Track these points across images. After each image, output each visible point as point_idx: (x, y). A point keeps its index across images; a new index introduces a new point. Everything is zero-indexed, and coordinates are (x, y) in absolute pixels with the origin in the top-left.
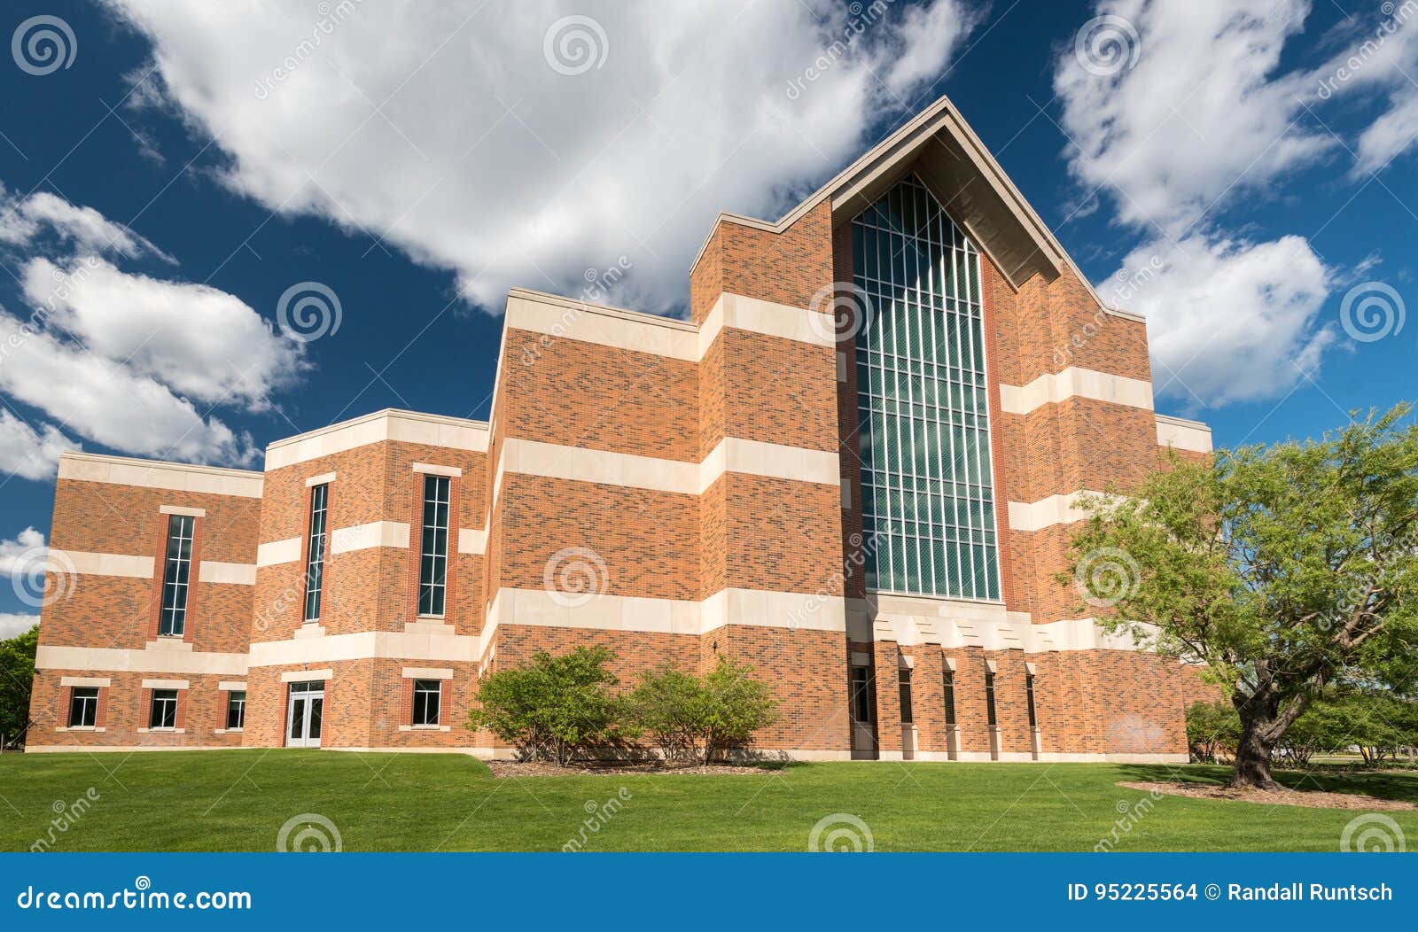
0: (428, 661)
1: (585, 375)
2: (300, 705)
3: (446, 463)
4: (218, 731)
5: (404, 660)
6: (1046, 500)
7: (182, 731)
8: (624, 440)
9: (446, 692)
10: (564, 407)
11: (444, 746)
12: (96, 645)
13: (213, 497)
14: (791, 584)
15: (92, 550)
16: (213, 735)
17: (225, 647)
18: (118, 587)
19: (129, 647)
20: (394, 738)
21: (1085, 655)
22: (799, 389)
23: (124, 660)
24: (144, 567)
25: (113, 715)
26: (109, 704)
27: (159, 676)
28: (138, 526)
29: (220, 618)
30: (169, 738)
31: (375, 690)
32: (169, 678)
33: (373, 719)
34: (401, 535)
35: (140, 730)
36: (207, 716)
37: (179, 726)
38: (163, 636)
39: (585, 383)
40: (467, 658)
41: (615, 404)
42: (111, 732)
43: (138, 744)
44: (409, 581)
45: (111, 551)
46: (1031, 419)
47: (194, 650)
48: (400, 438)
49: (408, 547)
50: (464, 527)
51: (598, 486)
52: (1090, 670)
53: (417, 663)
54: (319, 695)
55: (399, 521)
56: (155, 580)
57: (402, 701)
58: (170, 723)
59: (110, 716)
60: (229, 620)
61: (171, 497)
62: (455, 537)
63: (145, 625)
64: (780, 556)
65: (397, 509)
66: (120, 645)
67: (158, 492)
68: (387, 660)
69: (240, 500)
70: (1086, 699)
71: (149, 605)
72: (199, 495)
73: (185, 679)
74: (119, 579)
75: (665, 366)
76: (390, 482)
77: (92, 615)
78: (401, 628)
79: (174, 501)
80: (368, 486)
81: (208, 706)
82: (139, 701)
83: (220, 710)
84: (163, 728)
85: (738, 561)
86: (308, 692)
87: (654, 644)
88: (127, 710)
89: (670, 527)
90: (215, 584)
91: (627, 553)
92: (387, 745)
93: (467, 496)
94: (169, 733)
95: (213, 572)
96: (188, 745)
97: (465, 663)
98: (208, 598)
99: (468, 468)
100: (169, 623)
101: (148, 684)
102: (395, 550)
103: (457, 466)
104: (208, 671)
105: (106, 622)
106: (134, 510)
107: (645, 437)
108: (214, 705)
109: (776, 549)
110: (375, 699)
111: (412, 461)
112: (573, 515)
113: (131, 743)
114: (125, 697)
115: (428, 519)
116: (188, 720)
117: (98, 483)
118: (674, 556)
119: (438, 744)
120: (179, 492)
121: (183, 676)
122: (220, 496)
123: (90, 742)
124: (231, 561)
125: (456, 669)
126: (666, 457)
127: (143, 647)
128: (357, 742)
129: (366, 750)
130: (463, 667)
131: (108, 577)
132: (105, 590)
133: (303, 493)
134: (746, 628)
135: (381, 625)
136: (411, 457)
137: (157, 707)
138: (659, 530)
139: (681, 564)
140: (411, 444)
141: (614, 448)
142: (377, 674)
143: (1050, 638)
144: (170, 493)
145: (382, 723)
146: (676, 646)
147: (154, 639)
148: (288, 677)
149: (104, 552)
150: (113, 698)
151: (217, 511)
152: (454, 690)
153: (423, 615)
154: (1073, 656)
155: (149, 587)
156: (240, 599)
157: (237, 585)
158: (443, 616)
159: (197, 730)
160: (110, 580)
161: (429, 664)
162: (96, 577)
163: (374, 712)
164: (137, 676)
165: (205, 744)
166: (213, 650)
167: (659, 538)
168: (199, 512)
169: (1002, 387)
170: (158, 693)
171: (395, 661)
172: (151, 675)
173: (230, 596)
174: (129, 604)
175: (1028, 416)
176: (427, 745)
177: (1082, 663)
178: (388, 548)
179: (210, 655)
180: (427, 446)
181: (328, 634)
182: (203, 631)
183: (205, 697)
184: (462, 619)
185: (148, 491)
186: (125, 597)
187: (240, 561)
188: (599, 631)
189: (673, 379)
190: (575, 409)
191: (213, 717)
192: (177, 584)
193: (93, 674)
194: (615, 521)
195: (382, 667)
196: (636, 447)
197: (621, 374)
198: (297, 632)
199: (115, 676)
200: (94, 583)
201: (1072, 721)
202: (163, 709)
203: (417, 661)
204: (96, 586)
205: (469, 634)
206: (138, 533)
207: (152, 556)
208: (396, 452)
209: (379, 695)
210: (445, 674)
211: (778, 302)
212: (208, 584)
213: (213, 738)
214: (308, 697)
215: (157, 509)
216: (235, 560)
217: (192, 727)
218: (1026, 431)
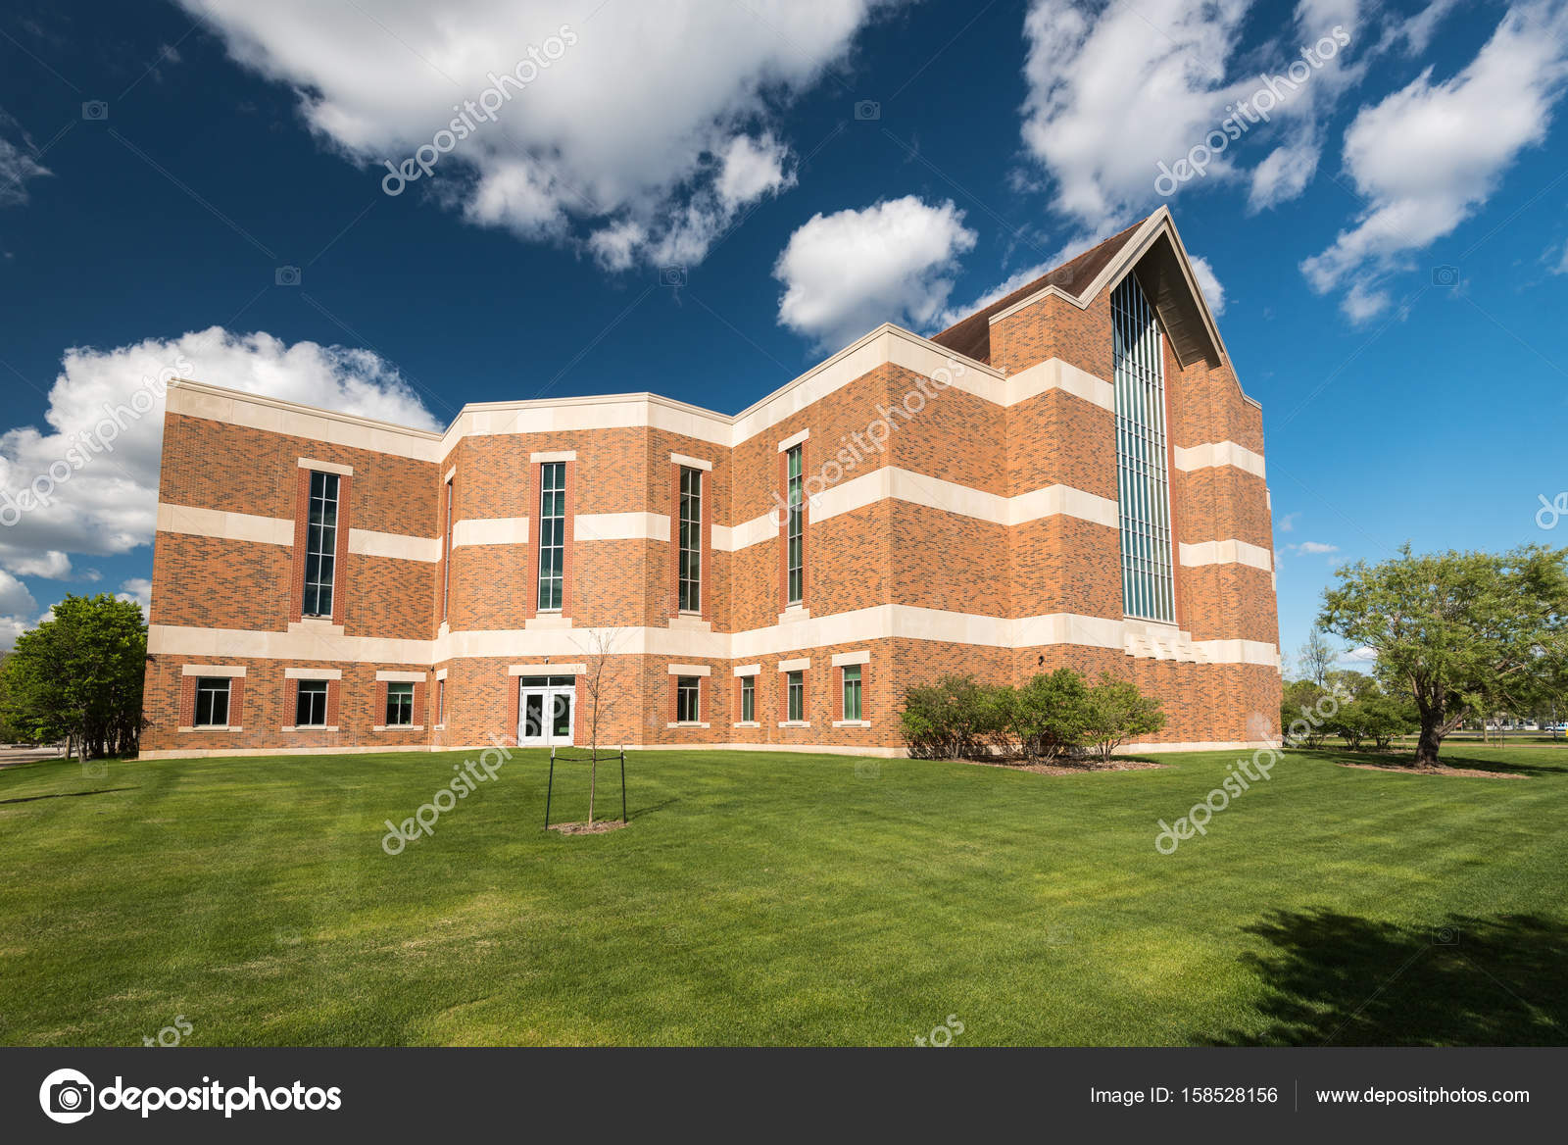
0: (690, 658)
1: (937, 412)
2: (535, 701)
3: (699, 456)
4: (377, 728)
5: (670, 657)
6: (1204, 544)
7: (336, 729)
8: (962, 474)
9: (705, 689)
10: (926, 440)
11: (705, 742)
12: (225, 626)
13: (362, 453)
14: (1096, 610)
15: (214, 507)
16: (371, 733)
17: (381, 631)
18: (251, 556)
19: (267, 630)
20: (664, 735)
21: (1231, 667)
22: (1097, 446)
23: (262, 644)
24: (280, 532)
25: (252, 711)
26: (246, 697)
27: (306, 664)
28: (272, 481)
29: (374, 597)
30: (321, 739)
31: (646, 687)
32: (318, 667)
33: (645, 718)
34: (662, 528)
35: (285, 729)
36: (364, 711)
37: (332, 723)
38: (307, 616)
39: (939, 419)
40: (721, 655)
41: (955, 440)
42: (250, 732)
43: (283, 746)
44: (671, 577)
45: (239, 510)
46: (1193, 477)
47: (345, 632)
48: (659, 426)
49: (669, 540)
50: (716, 522)
51: (949, 514)
52: (1236, 679)
53: (680, 660)
54: (564, 690)
55: (661, 512)
56: (295, 548)
57: (667, 699)
58: (318, 720)
59: (247, 713)
60: (385, 600)
61: (311, 448)
62: (708, 532)
63: (286, 604)
64: (1090, 586)
65: (659, 499)
66: (255, 627)
67: (296, 440)
68: (656, 656)
69: (391, 458)
70: (1231, 700)
71: (290, 580)
72: (345, 449)
73: (336, 667)
74: (252, 545)
75: (987, 408)
76: (652, 473)
77: (218, 588)
78: (665, 624)
79: (315, 454)
80: (624, 472)
81: (365, 699)
82: (282, 694)
83: (377, 704)
84: (311, 727)
85: (1068, 590)
86: (549, 687)
87: (986, 655)
88: (268, 707)
89: (993, 553)
90: (367, 557)
91: (968, 575)
92: (658, 742)
93: (717, 492)
94: (320, 732)
95: (366, 543)
96: (342, 745)
97: (721, 660)
98: (360, 573)
99: (717, 463)
100: (315, 603)
101: (293, 674)
102: (659, 543)
103: (708, 459)
104: (364, 658)
105: (238, 596)
106: (266, 461)
107: (976, 474)
108: (371, 699)
109: (1088, 581)
110: (646, 696)
111: (671, 451)
112: (935, 540)
113: (275, 745)
114: (266, 688)
115: (683, 513)
116: (342, 717)
117: (220, 423)
118: (993, 578)
119: (700, 741)
120: (321, 444)
121: (334, 665)
122: (369, 452)
123: (224, 743)
124: (385, 530)
125: (713, 666)
126: (986, 491)
127: (284, 630)
128: (628, 739)
129: (640, 747)
130: (719, 664)
131: (237, 542)
132: (234, 557)
133: (528, 469)
134: (1075, 646)
135: (650, 621)
136: (668, 446)
137: (303, 701)
138: (987, 555)
139: (1000, 586)
140: (670, 433)
141: (957, 480)
142: (648, 671)
143: (1205, 653)
144: (311, 443)
145: (653, 720)
146: (1000, 658)
147: (298, 620)
148: (517, 670)
149: (231, 511)
150: (250, 690)
151: (367, 470)
152: (712, 687)
153: (683, 611)
154: (1223, 667)
155: (289, 557)
156: (396, 575)
157: (391, 560)
158: (700, 613)
159: (354, 729)
160: (238, 546)
161: (691, 660)
162: (222, 541)
163: (646, 709)
164: (279, 664)
165: (364, 744)
166: (368, 634)
167: (987, 563)
168: (346, 470)
169: (1175, 447)
170: (304, 684)
171: (662, 657)
172: (296, 664)
173: (385, 572)
174: (266, 577)
175: (1190, 474)
176: (691, 742)
177: (1230, 674)
178: (651, 541)
179: (364, 640)
180: (683, 437)
181: (575, 626)
182: (355, 613)
183: (361, 689)
184: (716, 616)
185: (283, 438)
186: (259, 568)
187: (395, 531)
188: (953, 644)
189: (991, 421)
190: (933, 443)
191: (372, 712)
192: (321, 554)
193: (224, 661)
194: (960, 546)
195: (652, 663)
196: (969, 480)
197: (960, 413)
198: (529, 622)
199: (251, 663)
200: (219, 548)
201: (1221, 717)
202: (310, 703)
203: (680, 658)
204: (222, 551)
205: (722, 631)
206: (273, 490)
207: (290, 518)
208: (658, 441)
209: (650, 692)
210: (704, 671)
211: (1084, 370)
212: (360, 557)
213: (371, 737)
214: (548, 694)
215: (294, 461)
216: (390, 530)
217: (347, 724)
218: (1188, 485)
